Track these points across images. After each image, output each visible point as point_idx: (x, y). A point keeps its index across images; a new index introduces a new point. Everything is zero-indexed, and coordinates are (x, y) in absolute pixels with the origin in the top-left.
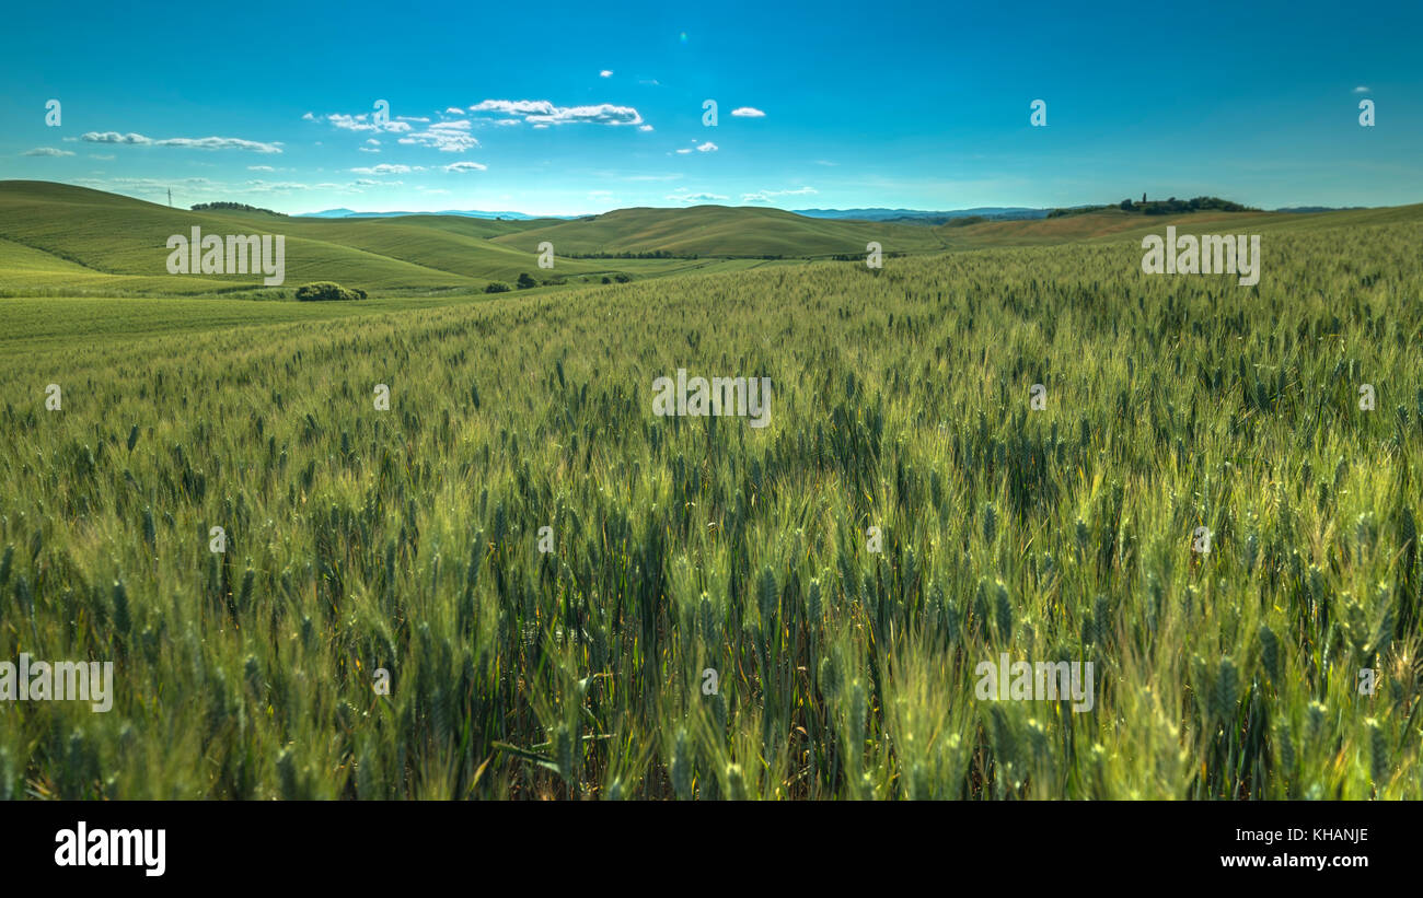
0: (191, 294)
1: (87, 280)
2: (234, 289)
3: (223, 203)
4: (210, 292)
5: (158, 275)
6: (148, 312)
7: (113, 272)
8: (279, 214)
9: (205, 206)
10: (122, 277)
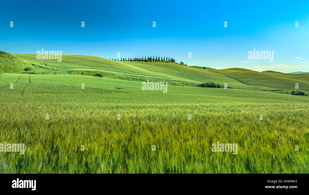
0: (265, 91)
1: (245, 86)
2: (275, 90)
3: (269, 71)
4: (269, 90)
5: (257, 86)
6: (258, 94)
7: (249, 85)
8: (282, 73)
9: (265, 72)
10: (251, 86)
